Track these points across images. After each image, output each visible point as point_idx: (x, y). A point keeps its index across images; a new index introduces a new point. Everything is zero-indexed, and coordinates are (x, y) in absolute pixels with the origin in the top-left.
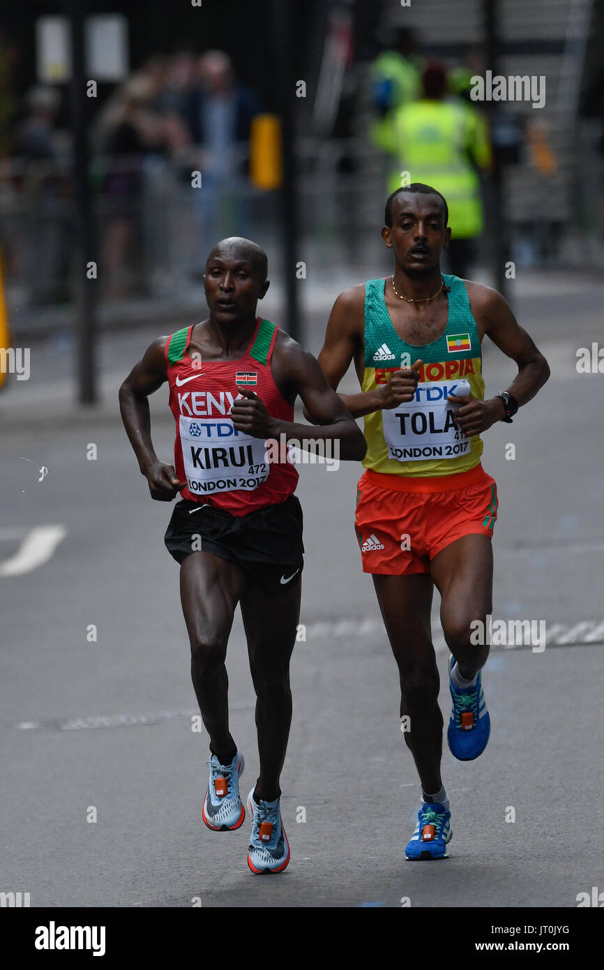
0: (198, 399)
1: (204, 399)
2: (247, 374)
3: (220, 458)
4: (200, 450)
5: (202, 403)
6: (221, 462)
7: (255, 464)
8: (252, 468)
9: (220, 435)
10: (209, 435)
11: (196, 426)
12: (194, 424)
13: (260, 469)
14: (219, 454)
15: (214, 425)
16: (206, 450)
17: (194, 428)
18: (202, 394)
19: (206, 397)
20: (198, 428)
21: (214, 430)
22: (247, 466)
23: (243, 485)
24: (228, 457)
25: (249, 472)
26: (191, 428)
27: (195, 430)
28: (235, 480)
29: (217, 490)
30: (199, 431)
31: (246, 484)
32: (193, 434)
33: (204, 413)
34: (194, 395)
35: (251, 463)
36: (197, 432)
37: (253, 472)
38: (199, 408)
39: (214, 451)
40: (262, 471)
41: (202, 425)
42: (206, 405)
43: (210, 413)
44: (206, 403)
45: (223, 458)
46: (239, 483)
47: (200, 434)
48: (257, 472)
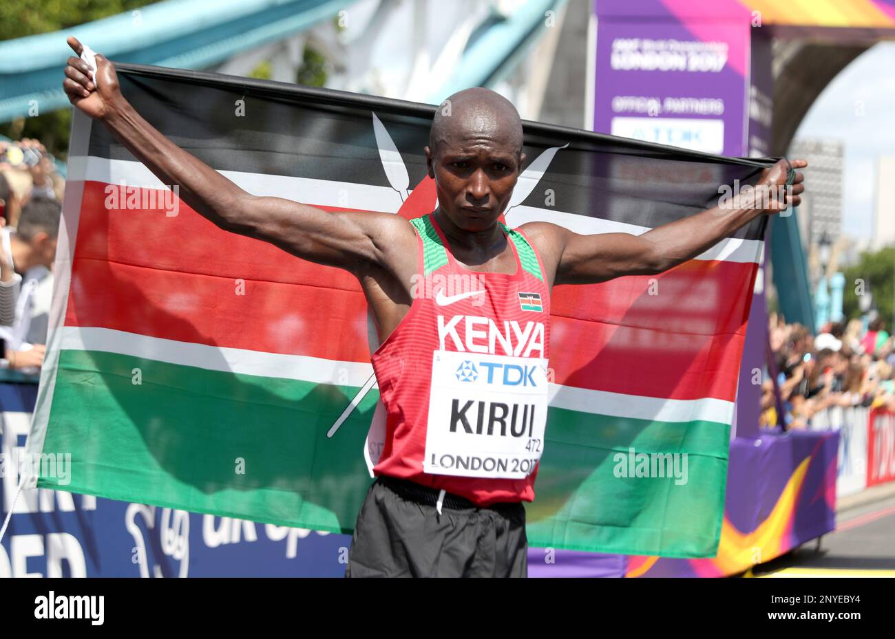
0: (476, 327)
1: (486, 328)
2: (530, 296)
3: (498, 420)
4: (470, 403)
5: (481, 335)
6: (497, 426)
9: (506, 382)
10: (490, 380)
11: (471, 366)
14: (499, 412)
15: (500, 366)
16: (482, 405)
19: (488, 326)
20: (474, 369)
21: (498, 373)
22: (526, 438)
23: (514, 469)
24: (508, 420)
26: (462, 367)
30: (475, 374)
31: (518, 469)
32: (463, 377)
33: (484, 349)
34: (471, 320)
35: (530, 433)
36: (470, 375)
38: (477, 341)
39: (493, 406)
41: (482, 364)
42: (488, 338)
43: (492, 349)
44: (488, 334)
45: (502, 420)
46: (511, 467)
47: (474, 378)
48: (532, 450)
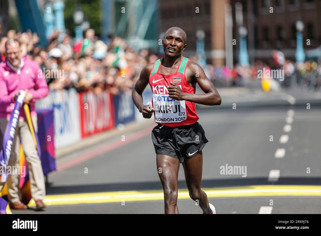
0: (161, 88)
1: (163, 88)
2: (177, 78)
5: (162, 90)
7: (181, 112)
8: (180, 113)
9: (168, 101)
10: (164, 101)
11: (160, 97)
12: (159, 96)
13: (183, 114)
15: (166, 97)
17: (159, 98)
18: (162, 86)
19: (163, 87)
20: (161, 98)
22: (178, 113)
23: (176, 121)
25: (179, 115)
26: (158, 98)
27: (159, 99)
28: (173, 118)
29: (167, 122)
30: (161, 99)
31: (177, 120)
32: (159, 100)
33: (163, 93)
34: (159, 86)
35: (179, 111)
36: (160, 99)
37: (180, 115)
39: (166, 106)
40: (184, 115)
41: (162, 97)
43: (165, 93)
46: (175, 120)
47: (161, 100)
48: (182, 115)
